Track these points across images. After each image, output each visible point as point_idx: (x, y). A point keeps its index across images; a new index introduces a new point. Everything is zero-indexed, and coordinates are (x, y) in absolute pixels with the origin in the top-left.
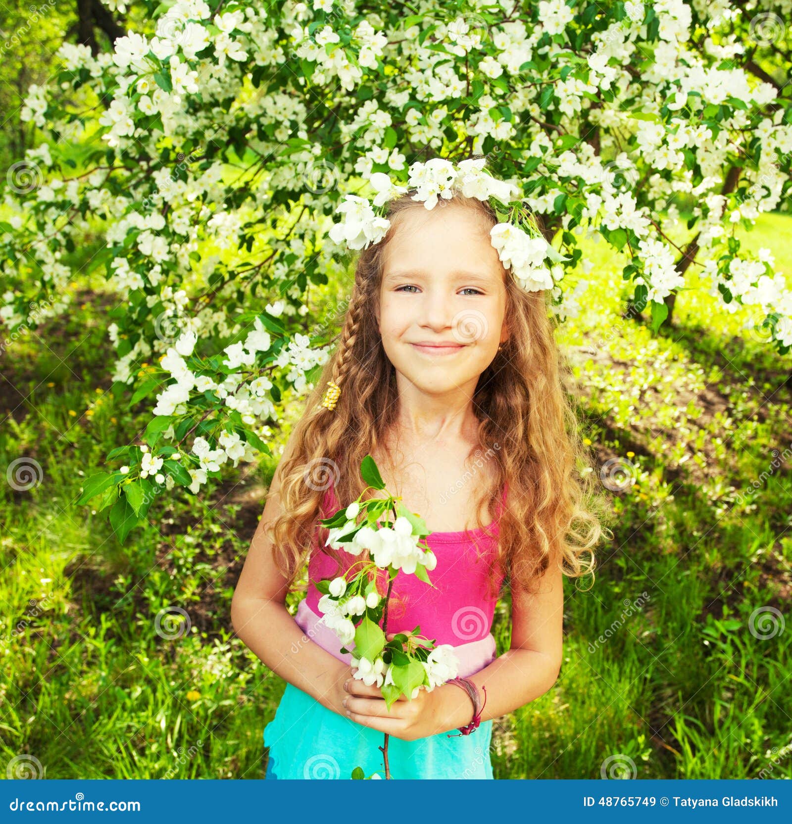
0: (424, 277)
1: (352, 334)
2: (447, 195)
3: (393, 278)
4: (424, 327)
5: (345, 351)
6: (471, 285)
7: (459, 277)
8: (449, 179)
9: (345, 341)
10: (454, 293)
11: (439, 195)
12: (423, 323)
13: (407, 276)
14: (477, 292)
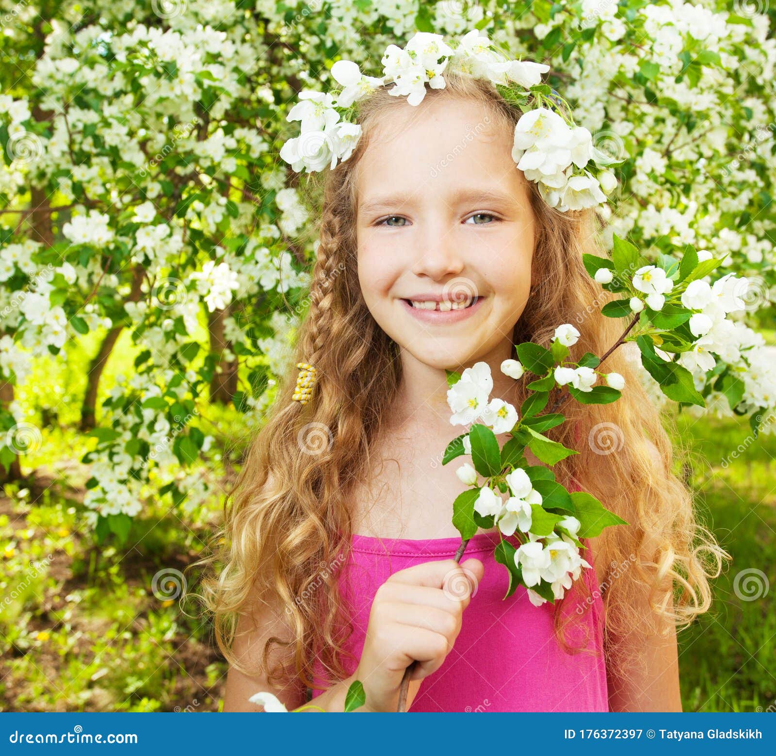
0: (412, 203)
1: (325, 293)
2: (439, 83)
3: (369, 208)
4: (422, 275)
5: (318, 317)
6: (482, 207)
7: (462, 198)
8: (440, 62)
9: (317, 303)
10: (457, 223)
11: (427, 85)
12: (419, 270)
13: (388, 203)
14: (491, 218)
